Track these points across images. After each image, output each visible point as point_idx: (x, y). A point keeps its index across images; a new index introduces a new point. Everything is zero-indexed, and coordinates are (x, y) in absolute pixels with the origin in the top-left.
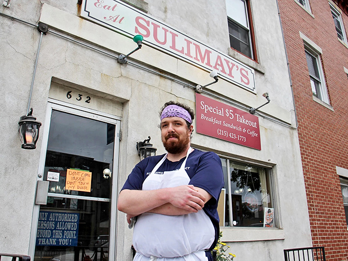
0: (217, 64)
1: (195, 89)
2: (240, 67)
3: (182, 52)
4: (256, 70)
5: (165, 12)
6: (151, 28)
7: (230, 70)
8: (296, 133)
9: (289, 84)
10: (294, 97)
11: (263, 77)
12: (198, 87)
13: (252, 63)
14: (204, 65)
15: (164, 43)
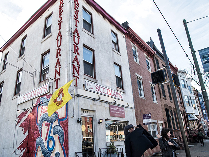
0: (114, 94)
1: (109, 103)
2: (119, 93)
3: (106, 93)
4: (123, 92)
5: (101, 81)
6: (99, 88)
7: (117, 95)
8: (134, 110)
9: (132, 94)
10: (134, 98)
11: (125, 94)
12: (110, 103)
13: (122, 91)
14: (111, 96)
15: (102, 92)
